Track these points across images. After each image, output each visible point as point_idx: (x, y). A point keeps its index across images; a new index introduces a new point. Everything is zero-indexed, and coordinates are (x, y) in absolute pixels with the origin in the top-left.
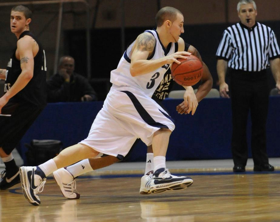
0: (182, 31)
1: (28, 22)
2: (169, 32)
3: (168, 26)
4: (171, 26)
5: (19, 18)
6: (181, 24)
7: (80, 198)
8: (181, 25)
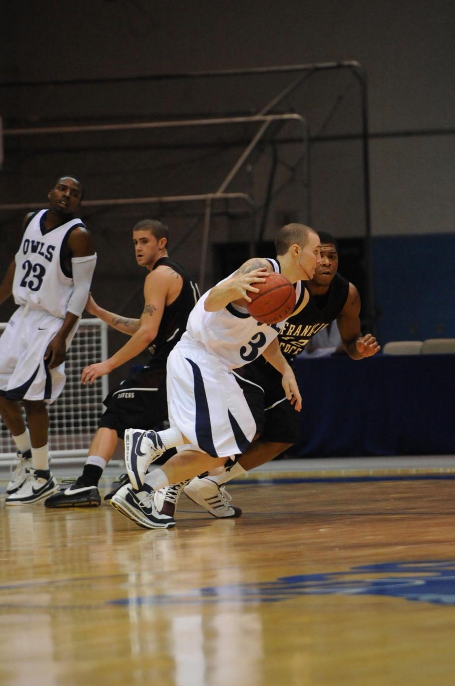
1: (162, 243)
2: (298, 264)
3: (296, 254)
4: (301, 254)
5: (144, 241)
6: (315, 249)
7: (242, 515)
8: (316, 251)
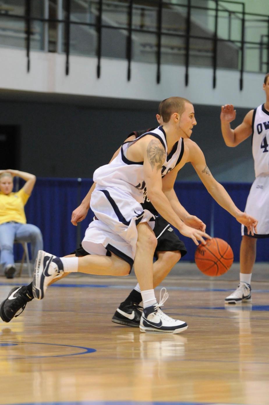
0: (193, 123)
